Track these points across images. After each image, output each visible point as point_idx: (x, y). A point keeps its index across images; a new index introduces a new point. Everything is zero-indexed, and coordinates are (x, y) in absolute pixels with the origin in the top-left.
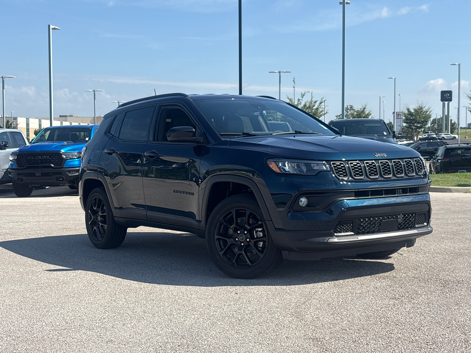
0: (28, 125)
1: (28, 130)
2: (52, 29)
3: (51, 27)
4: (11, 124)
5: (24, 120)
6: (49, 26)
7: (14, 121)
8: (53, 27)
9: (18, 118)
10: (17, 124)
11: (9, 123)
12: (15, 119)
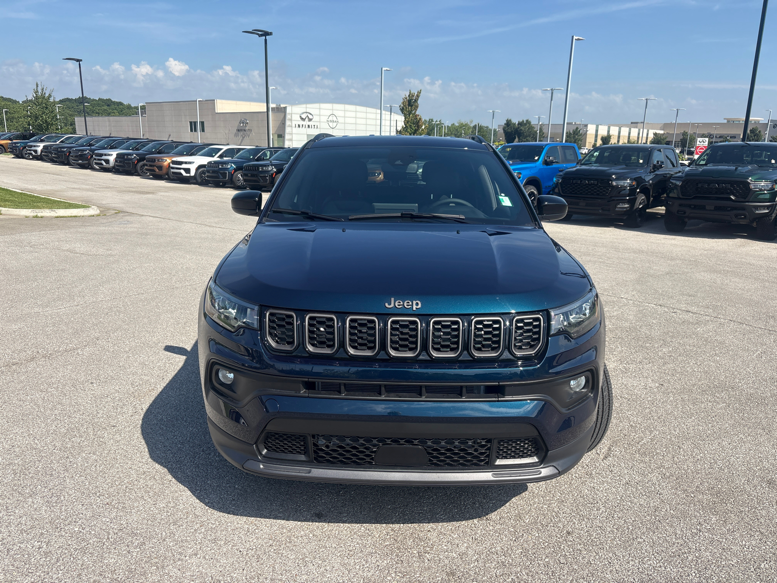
0: (597, 131)
1: (596, 136)
2: (576, 39)
3: (575, 38)
4: (580, 131)
5: (594, 127)
6: (573, 37)
7: (585, 127)
8: (577, 38)
9: (589, 125)
10: (587, 131)
11: (578, 130)
12: (586, 126)
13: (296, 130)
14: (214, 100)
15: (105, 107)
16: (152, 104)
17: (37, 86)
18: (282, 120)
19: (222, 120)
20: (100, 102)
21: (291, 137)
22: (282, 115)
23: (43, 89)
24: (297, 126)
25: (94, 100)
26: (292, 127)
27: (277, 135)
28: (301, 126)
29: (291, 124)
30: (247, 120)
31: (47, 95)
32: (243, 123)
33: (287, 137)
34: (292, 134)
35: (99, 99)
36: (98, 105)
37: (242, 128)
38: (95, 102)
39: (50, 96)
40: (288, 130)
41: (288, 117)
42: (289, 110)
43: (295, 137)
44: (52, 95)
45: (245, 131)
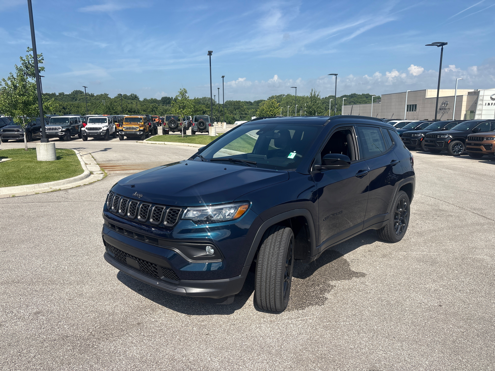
13: (485, 107)
14: (426, 90)
15: (365, 99)
16: (386, 95)
17: (312, 91)
18: (475, 101)
19: (429, 102)
20: (362, 96)
21: (481, 112)
22: (476, 97)
23: (315, 92)
24: (487, 104)
25: (359, 95)
26: (482, 105)
27: (470, 111)
28: (491, 104)
29: (482, 103)
30: (447, 102)
31: (317, 95)
32: (444, 104)
33: (477, 112)
34: (482, 110)
35: (362, 94)
36: (361, 98)
37: (443, 108)
38: (360, 96)
39: (318, 95)
40: (479, 107)
41: (480, 98)
42: (481, 93)
43: (484, 112)
44: (319, 95)
45: (445, 109)
